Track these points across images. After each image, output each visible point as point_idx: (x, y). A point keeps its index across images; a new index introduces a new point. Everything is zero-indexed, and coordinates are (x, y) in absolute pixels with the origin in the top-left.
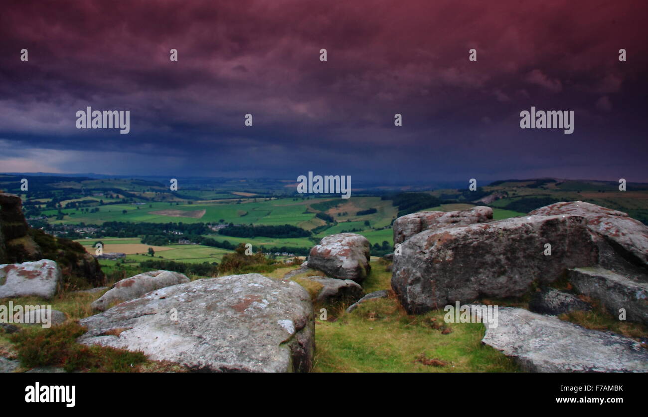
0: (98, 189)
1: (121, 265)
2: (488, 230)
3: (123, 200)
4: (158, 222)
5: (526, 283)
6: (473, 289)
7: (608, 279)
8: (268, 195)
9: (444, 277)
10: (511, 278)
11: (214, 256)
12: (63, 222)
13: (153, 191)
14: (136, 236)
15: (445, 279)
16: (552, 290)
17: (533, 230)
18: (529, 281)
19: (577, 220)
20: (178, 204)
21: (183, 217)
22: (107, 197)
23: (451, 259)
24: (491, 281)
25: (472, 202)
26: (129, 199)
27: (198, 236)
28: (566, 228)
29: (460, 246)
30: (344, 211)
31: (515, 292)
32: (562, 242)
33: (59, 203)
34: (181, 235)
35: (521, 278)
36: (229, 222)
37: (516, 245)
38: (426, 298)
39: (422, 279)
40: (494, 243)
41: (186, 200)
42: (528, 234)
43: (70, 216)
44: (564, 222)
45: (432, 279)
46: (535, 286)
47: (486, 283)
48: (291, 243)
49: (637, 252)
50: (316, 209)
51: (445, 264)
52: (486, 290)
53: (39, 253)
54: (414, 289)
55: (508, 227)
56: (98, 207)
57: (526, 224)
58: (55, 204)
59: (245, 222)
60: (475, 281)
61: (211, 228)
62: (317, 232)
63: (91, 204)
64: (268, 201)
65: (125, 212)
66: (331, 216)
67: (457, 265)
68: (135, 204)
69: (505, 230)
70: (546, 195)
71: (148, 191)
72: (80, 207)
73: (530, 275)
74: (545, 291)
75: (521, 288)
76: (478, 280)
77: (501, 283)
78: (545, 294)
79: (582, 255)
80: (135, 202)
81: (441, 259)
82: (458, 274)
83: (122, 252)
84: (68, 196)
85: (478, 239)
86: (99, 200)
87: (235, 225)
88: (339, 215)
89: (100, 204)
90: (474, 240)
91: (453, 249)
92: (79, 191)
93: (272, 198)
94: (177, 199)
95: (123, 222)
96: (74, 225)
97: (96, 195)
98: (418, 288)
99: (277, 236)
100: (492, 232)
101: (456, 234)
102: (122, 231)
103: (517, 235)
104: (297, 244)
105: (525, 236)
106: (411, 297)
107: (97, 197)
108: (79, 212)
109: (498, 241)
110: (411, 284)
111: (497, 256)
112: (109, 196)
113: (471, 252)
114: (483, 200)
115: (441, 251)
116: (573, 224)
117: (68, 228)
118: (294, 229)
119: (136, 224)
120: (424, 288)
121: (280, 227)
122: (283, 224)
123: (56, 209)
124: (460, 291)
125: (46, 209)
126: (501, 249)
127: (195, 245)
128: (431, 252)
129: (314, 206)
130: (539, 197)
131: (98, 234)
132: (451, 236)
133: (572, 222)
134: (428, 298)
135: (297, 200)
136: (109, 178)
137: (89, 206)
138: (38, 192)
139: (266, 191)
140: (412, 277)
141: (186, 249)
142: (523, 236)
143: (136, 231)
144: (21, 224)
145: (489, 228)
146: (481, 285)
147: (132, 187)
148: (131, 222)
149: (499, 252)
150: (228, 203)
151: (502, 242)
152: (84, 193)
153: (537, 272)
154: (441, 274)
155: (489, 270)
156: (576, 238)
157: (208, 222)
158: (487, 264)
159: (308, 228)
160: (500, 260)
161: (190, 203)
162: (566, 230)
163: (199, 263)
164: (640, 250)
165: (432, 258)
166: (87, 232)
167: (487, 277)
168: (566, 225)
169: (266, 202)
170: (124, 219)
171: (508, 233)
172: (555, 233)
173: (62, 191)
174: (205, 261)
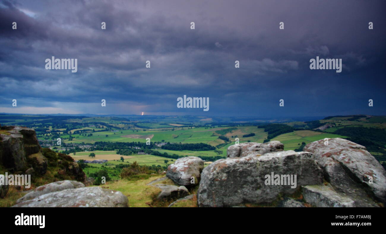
0: (92, 123)
1: (105, 166)
2: (250, 161)
3: (106, 129)
4: (126, 142)
5: (274, 194)
6: (239, 197)
7: (321, 194)
8: (190, 126)
9: (221, 189)
10: (264, 191)
11: (158, 161)
12: (72, 142)
13: (123, 124)
14: (113, 150)
15: (222, 190)
16: (290, 199)
17: (279, 161)
18: (276, 193)
19: (308, 156)
20: (137, 131)
21: (141, 138)
22: (97, 127)
23: (226, 179)
24: (251, 193)
25: (313, 129)
26: (109, 128)
27: (150, 150)
28: (300, 160)
29: (231, 171)
30: (235, 135)
31: (267, 199)
32: (298, 169)
33: (70, 131)
34: (140, 149)
35: (271, 191)
36: (167, 141)
37: (268, 171)
38: (210, 202)
39: (208, 190)
40: (253, 170)
41: (142, 129)
42: (275, 164)
43: (76, 138)
44: (299, 157)
45: (213, 190)
46: (280, 196)
47: (248, 194)
48: (204, 154)
49: (358, 174)
50: (218, 134)
51: (221, 182)
52: (247, 198)
53: (45, 162)
54: (203, 196)
55: (263, 159)
56: (92, 133)
57: (275, 158)
58: (68, 131)
59: (177, 142)
60: (241, 192)
61: (157, 145)
62: (219, 147)
63: (88, 132)
64: (190, 129)
65: (107, 136)
66: (228, 138)
67: (229, 182)
68: (113, 131)
69: (261, 161)
70: (360, 125)
71: (120, 123)
72: (82, 133)
73: (277, 189)
74: (286, 200)
75: (271, 197)
76: (243, 192)
77: (258, 194)
78: (285, 202)
79: (312, 178)
80: (113, 130)
81: (219, 178)
82: (230, 188)
83: (105, 159)
84: (75, 127)
85: (243, 167)
86: (92, 129)
87: (171, 143)
88: (233, 137)
89: (93, 131)
90: (240, 167)
91: (227, 173)
92: (81, 124)
93: (193, 127)
94: (137, 128)
95: (106, 142)
96: (78, 144)
97: (91, 126)
98: (205, 196)
99: (196, 149)
100: (252, 163)
101: (229, 163)
102: (106, 147)
103: (268, 165)
104: (207, 155)
105: (274, 165)
106: (200, 201)
107: (91, 127)
108: (81, 136)
109: (256, 168)
110: (201, 193)
111: (255, 178)
112: (98, 127)
113: (238, 175)
114: (320, 128)
115: (219, 174)
116: (305, 158)
117: (75, 145)
118: (206, 145)
119: (113, 143)
120: (209, 196)
121: (198, 145)
122: (199, 142)
123: (68, 134)
124: (231, 198)
125: (63, 134)
126: (258, 173)
127: (147, 155)
128: (214, 174)
129: (218, 132)
130: (355, 126)
131: (92, 149)
132: (226, 164)
133: (305, 157)
134: (211, 202)
135: (207, 128)
136: (98, 116)
137: (87, 133)
138: (59, 125)
139: (189, 123)
140: (202, 189)
141: (142, 157)
142: (272, 166)
143: (114, 147)
144: (36, 146)
145: (251, 160)
146: (244, 195)
147: (111, 121)
148: (110, 142)
149: (256, 175)
150: (166, 130)
151: (259, 169)
152: (84, 125)
153: (282, 188)
154: (219, 188)
155: (250, 186)
156: (307, 167)
157: (155, 142)
158: (249, 182)
159: (213, 145)
160: (257, 180)
161: (144, 130)
162: (300, 162)
163: (149, 166)
164: (361, 173)
165: (213, 178)
166: (86, 147)
167: (249, 190)
168: (300, 159)
169: (189, 130)
170: (106, 140)
171: (263, 163)
172: (293, 164)
173: (71, 124)
174: (153, 164)
